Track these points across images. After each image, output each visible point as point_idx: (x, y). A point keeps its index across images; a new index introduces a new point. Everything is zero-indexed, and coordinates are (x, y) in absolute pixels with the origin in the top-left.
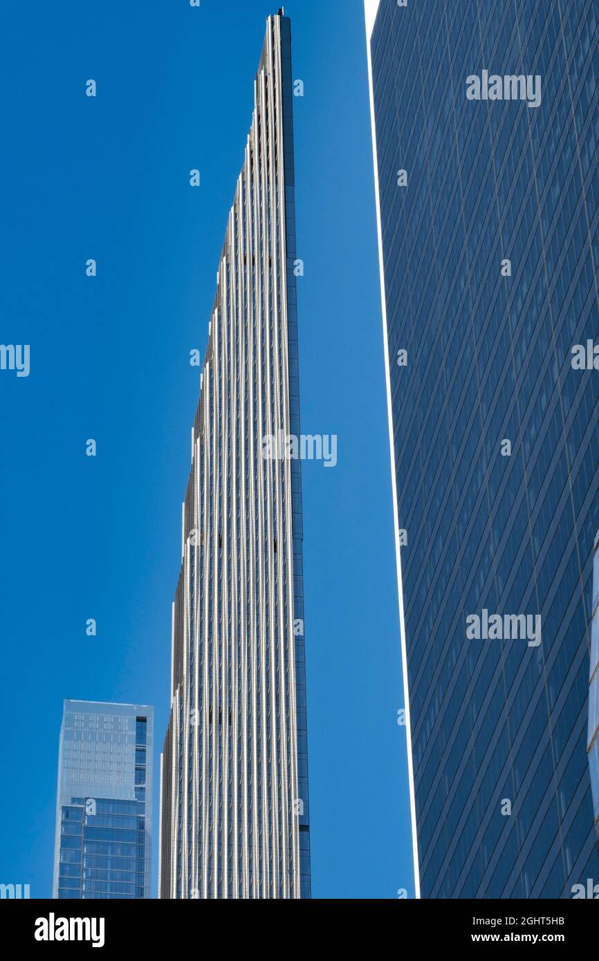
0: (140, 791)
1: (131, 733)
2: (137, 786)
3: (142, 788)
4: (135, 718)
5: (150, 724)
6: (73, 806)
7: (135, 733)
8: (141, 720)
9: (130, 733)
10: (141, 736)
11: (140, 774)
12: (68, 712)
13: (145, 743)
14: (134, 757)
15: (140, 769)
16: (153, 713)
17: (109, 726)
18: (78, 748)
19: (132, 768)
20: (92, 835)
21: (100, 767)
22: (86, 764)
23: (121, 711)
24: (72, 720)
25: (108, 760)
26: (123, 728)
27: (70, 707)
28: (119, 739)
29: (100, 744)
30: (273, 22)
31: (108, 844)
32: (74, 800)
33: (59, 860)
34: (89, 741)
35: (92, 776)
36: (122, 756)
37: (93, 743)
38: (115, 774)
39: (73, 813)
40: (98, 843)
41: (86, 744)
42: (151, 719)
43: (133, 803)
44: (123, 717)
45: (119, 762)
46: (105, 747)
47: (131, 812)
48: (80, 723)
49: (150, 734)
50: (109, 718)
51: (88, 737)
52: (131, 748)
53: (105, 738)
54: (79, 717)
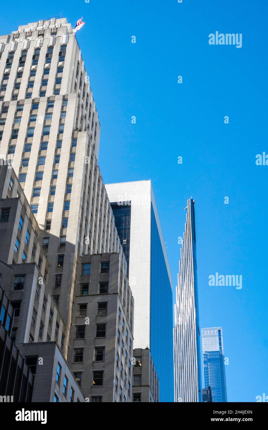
0: (221, 348)
5: (221, 332)
7: (218, 334)
8: (219, 331)
10: (220, 335)
11: (220, 344)
14: (219, 340)
15: (220, 342)
16: (222, 329)
17: (212, 333)
18: (206, 339)
19: (218, 343)
20: (210, 360)
21: (211, 343)
22: (208, 343)
23: (214, 329)
24: (204, 333)
25: (212, 341)
26: (215, 333)
27: (203, 330)
28: (215, 336)
29: (211, 338)
30: (189, 201)
31: (214, 362)
32: (206, 352)
33: (204, 366)
34: (208, 338)
35: (209, 346)
36: (216, 340)
37: (209, 338)
38: (214, 344)
39: (206, 355)
40: (211, 362)
41: (207, 338)
42: (221, 330)
43: (219, 351)
44: (215, 331)
45: (215, 342)
46: (212, 338)
47: (218, 353)
48: (205, 334)
49: (221, 334)
50: (212, 331)
51: (208, 336)
52: (218, 338)
53: (211, 336)
54: (205, 332)
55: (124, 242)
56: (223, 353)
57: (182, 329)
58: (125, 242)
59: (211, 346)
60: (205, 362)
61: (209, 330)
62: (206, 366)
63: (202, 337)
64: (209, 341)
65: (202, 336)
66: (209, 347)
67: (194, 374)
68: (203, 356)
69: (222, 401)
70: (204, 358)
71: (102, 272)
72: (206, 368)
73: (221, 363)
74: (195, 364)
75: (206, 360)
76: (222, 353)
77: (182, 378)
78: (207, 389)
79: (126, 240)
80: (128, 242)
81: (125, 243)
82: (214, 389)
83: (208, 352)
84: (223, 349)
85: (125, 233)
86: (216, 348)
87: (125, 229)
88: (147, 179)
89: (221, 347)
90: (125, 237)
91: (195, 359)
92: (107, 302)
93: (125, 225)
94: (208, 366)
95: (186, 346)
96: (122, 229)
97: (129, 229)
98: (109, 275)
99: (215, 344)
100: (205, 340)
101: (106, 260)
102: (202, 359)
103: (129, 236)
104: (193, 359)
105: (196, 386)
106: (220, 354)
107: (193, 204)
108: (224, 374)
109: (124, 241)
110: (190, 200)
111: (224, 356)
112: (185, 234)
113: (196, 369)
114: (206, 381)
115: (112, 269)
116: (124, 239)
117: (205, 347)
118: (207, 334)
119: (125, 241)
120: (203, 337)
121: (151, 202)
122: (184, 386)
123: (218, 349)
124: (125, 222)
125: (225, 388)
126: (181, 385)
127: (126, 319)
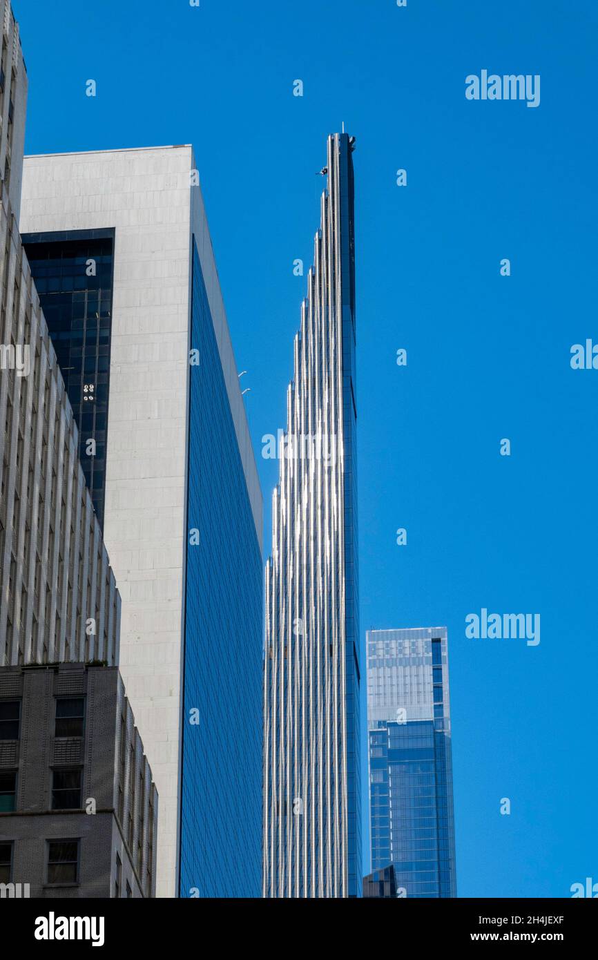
0: (438, 709)
1: (428, 655)
2: (436, 704)
3: (440, 705)
4: (431, 640)
5: (445, 645)
6: (380, 730)
7: (431, 654)
8: (436, 642)
9: (426, 655)
10: (437, 658)
11: (438, 692)
12: (370, 643)
13: (441, 663)
14: (432, 677)
15: (438, 687)
16: (446, 633)
17: (407, 651)
18: (381, 675)
19: (430, 688)
20: (395, 756)
21: (401, 690)
22: (388, 690)
23: (417, 635)
24: (374, 650)
25: (408, 681)
26: (421, 650)
27: (372, 637)
28: (417, 662)
29: (401, 668)
30: (333, 141)
31: (409, 763)
32: (381, 724)
33: (370, 780)
34: (391, 668)
35: (395, 699)
36: (421, 678)
37: (394, 668)
38: (415, 694)
39: (380, 736)
40: (400, 764)
41: (388, 670)
42: (445, 639)
43: (431, 722)
44: (420, 643)
45: (418, 684)
46: (404, 671)
47: (430, 732)
48: (381, 652)
49: (444, 654)
50: (407, 643)
51: (390, 663)
52: (428, 670)
53: (405, 662)
54: (380, 644)
55: (85, 394)
56: (448, 730)
57: (293, 659)
58: (89, 394)
59: (402, 700)
60: (376, 764)
61: (396, 637)
62: (380, 780)
63: (367, 666)
64: (394, 683)
65: (367, 661)
66: (392, 703)
67: (332, 834)
68: (370, 741)
69: (435, 894)
70: (371, 746)
71: (58, 733)
72: (379, 785)
73: (438, 768)
74: (340, 793)
75: (380, 754)
76: (443, 728)
77: (286, 846)
78: (382, 877)
79: (92, 387)
80: (102, 393)
81: (91, 398)
82: (407, 867)
83: (390, 725)
84: (446, 713)
85: (91, 358)
86: (421, 708)
87: (91, 341)
88: (178, 143)
89: (441, 706)
90: (90, 372)
91: (340, 773)
92: (79, 839)
93: (92, 324)
94: (386, 779)
95: (306, 725)
96: (79, 342)
97: (106, 341)
98: (82, 745)
99: (419, 692)
100: (379, 677)
101: (71, 690)
102: (367, 754)
103: (105, 371)
104: (332, 773)
105: (341, 880)
106: (435, 733)
107: (347, 147)
108: (449, 800)
109: (86, 390)
110: (337, 136)
111: (450, 740)
112: (314, 277)
113: (340, 814)
114: (377, 837)
115: (92, 724)
116: (88, 382)
117: (379, 704)
118: (387, 652)
119: (92, 391)
120: (370, 668)
121: (193, 237)
122: (293, 877)
123: (429, 715)
124: (91, 315)
125: (451, 863)
126: (281, 875)
127: (127, 851)
